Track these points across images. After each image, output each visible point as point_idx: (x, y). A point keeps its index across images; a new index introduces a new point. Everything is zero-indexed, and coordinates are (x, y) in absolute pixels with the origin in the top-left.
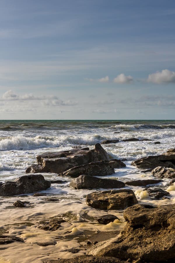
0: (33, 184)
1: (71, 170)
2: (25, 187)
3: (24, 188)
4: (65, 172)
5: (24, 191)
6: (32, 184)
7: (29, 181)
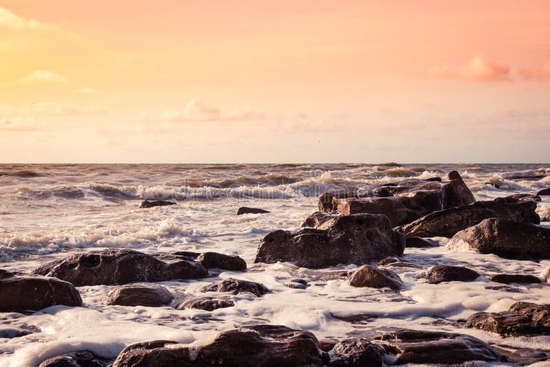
0: (370, 236)
1: (424, 220)
2: (351, 244)
3: (352, 247)
4: (409, 225)
5: (351, 252)
6: (368, 237)
7: (360, 229)
